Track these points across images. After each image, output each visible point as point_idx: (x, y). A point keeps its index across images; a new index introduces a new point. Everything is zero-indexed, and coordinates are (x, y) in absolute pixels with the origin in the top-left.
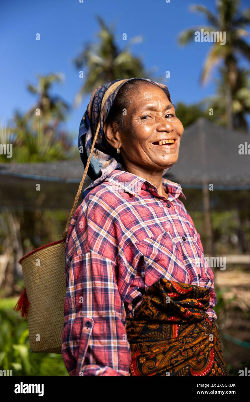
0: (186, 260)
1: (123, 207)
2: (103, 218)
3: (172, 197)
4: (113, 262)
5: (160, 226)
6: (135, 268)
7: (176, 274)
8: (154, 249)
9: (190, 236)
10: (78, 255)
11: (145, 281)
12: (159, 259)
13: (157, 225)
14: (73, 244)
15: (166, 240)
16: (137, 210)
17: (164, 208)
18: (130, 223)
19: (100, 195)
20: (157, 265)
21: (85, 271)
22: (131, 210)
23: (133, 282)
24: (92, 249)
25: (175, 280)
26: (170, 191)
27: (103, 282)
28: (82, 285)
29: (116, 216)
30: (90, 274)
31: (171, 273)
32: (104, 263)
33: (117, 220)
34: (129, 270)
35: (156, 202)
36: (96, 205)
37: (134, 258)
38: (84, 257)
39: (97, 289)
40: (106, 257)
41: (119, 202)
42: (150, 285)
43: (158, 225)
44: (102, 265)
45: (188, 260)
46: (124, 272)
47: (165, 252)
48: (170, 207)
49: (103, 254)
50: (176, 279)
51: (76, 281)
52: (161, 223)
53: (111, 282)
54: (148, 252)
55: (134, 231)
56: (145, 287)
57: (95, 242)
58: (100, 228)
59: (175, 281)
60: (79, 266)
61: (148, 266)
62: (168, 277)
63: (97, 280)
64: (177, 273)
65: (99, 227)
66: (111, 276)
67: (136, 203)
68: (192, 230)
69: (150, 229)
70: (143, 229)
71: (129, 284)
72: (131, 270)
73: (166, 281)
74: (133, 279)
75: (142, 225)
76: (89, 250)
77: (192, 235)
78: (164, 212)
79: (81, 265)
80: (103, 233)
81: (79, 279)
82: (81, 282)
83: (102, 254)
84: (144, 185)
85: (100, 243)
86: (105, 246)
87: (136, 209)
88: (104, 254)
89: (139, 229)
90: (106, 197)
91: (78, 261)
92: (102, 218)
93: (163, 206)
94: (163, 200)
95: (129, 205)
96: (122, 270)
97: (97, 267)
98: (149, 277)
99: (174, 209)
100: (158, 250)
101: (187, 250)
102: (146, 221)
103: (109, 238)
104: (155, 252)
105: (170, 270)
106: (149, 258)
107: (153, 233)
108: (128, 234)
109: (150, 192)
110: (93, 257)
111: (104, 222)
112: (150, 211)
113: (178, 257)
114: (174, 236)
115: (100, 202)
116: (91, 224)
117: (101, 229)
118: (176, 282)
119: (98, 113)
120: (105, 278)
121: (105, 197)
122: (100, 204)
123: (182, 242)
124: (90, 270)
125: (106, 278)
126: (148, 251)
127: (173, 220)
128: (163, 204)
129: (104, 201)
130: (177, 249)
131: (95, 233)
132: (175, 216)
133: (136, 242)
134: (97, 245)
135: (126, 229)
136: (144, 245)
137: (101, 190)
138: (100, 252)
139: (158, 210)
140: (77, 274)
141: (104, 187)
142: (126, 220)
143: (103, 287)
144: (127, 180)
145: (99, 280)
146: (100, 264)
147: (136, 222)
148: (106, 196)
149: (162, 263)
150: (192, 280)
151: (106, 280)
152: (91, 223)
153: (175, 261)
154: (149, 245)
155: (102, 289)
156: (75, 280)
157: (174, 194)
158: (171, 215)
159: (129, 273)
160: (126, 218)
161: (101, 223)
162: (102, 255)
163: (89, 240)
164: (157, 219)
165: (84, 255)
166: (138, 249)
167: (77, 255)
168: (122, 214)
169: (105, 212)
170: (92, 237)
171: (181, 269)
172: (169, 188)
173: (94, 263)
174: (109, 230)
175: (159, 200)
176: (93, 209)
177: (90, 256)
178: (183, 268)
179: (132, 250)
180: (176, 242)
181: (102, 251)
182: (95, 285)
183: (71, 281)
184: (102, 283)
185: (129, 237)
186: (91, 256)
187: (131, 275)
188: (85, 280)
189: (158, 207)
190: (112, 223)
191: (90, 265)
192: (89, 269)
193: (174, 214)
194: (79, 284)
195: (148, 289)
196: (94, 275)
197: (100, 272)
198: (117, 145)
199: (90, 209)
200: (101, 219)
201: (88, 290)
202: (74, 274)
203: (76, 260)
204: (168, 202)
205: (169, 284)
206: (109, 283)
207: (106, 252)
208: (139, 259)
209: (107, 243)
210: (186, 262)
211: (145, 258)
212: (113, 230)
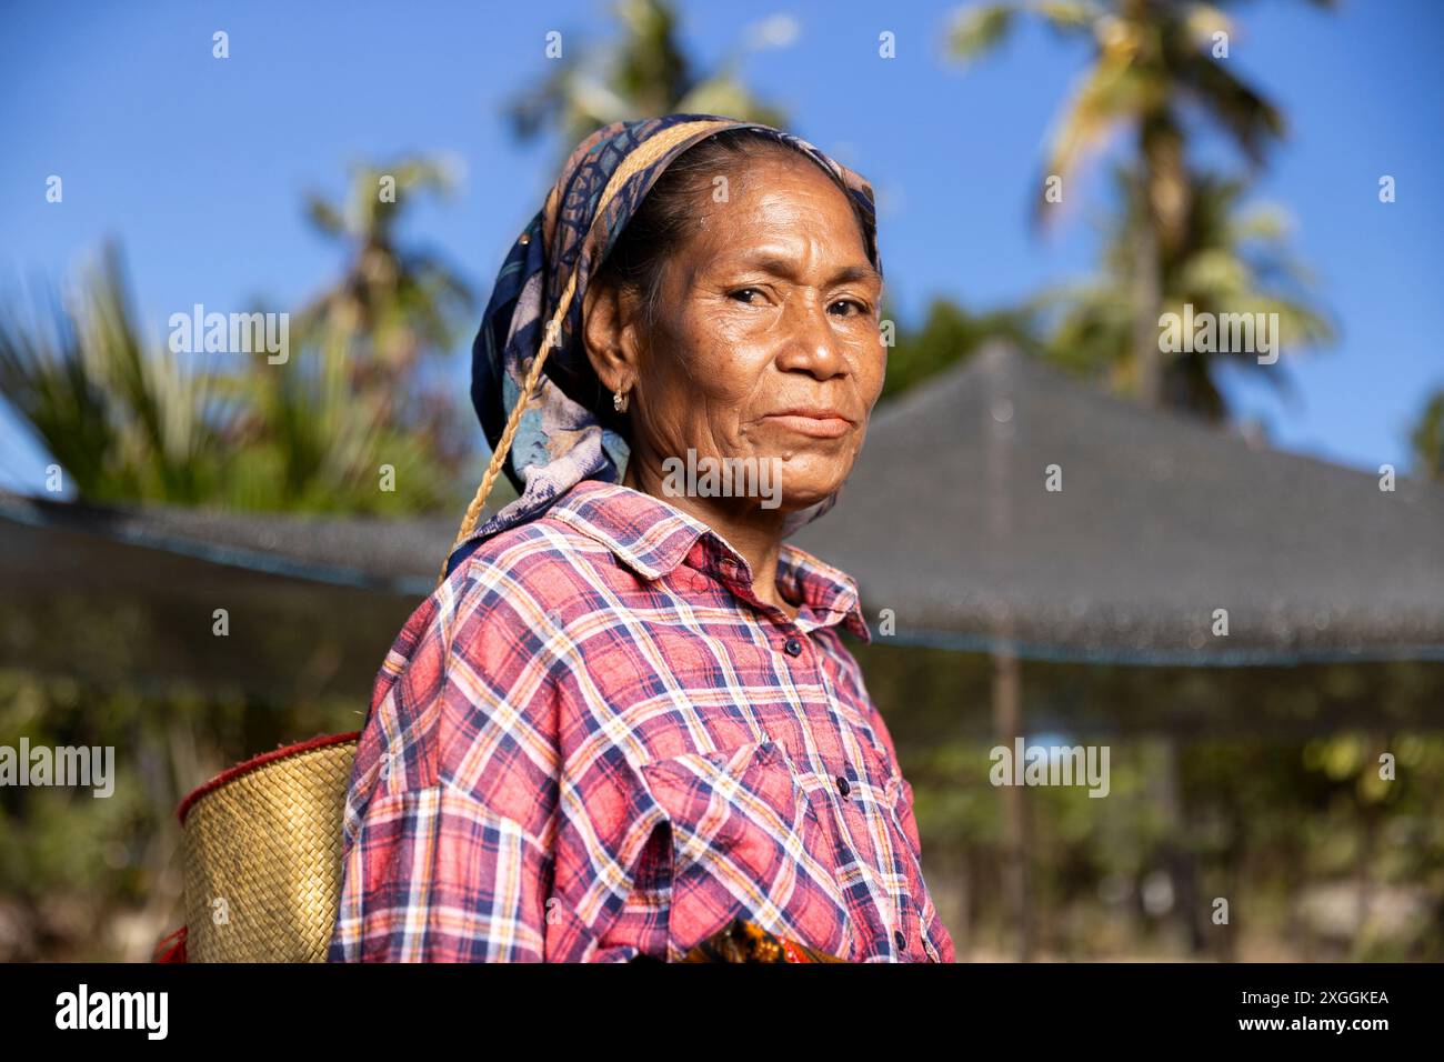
0: (849, 866)
1: (602, 620)
2: (514, 654)
3: (813, 621)
4: (530, 838)
5: (747, 719)
6: (627, 869)
7: (803, 912)
8: (713, 799)
9: (870, 783)
10: (387, 795)
11: (670, 923)
12: (736, 838)
13: (733, 711)
14: (378, 748)
15: (768, 773)
16: (656, 642)
17: (773, 653)
18: (627, 688)
19: (513, 563)
20: (727, 863)
21: (408, 861)
22: (635, 637)
23: (613, 926)
24: (449, 775)
25: (796, 938)
26: (811, 599)
27: (473, 916)
28: (389, 917)
29: (568, 653)
30: (428, 876)
31: (784, 904)
32: (491, 836)
33: (566, 671)
34: (602, 875)
35: (741, 624)
36: (492, 601)
37: (630, 825)
38: (413, 805)
39: (441, 938)
40: (502, 813)
41: (586, 601)
42: (690, 940)
43: (740, 715)
44: (477, 844)
45: (857, 869)
46: (576, 879)
47: (761, 820)
48: (799, 652)
49: (490, 801)
50: (800, 932)
51: (370, 898)
52: (751, 706)
53: (503, 916)
54: (689, 808)
55: (639, 721)
56: (666, 948)
57: (468, 748)
58: (496, 696)
59: (794, 940)
60: (386, 840)
61: (687, 865)
62: (766, 917)
63: (450, 905)
64: (806, 909)
65: (490, 691)
66: (510, 893)
67: (659, 615)
68: (881, 761)
69: (705, 723)
70: (675, 717)
71: (595, 931)
72: (609, 876)
73: (758, 933)
74: (613, 915)
75: (676, 701)
76: (438, 781)
77: (879, 779)
78: (771, 668)
79: (398, 836)
80: (505, 717)
81: (382, 891)
82: (390, 906)
83: (486, 801)
84: (700, 547)
85: (487, 757)
86: (503, 768)
87: (652, 636)
88: (496, 800)
89: (659, 712)
90: (539, 574)
91: (388, 818)
92: (509, 655)
93: (768, 645)
94: (771, 619)
95: (628, 617)
96: (567, 871)
97: (458, 850)
98: (689, 907)
99: (811, 664)
100: (731, 804)
101: (855, 831)
102: (693, 688)
103: (527, 738)
104: (718, 809)
105: (780, 892)
106: (693, 831)
107: (715, 739)
108: (616, 730)
109: (720, 582)
110: (450, 810)
111: (515, 672)
112: (712, 653)
113: (811, 847)
114: (805, 767)
115: (511, 591)
116: (461, 676)
117: (499, 699)
118: (799, 945)
119: (578, 232)
120: (480, 901)
121: (531, 573)
122: (507, 599)
123: (836, 795)
124: (428, 859)
125: (485, 898)
126: (690, 802)
127: (804, 705)
128: (772, 636)
129: (526, 588)
130: (812, 818)
131: (474, 715)
132: (814, 695)
133: (645, 764)
134: (476, 759)
135: (609, 709)
136: (675, 777)
137: (523, 544)
138: (479, 792)
139: (746, 654)
140: (375, 873)
141: (538, 534)
142: (611, 673)
143: (470, 935)
144: (634, 519)
145: (458, 903)
146: (472, 842)
147: (652, 684)
148: (539, 568)
149: (745, 858)
150: (868, 950)
151: (485, 907)
152: (462, 670)
153: (802, 864)
154: (695, 782)
155: (464, 944)
156: (366, 894)
157: (821, 612)
158: (799, 687)
159: (603, 887)
160: (611, 663)
161: (501, 674)
162: (487, 805)
163: (443, 736)
164: (739, 688)
165: (411, 796)
166: (648, 790)
167: (385, 793)
168: (594, 650)
169: (523, 631)
170: (458, 728)
171: (826, 897)
172: (806, 584)
173: (447, 835)
174: (531, 709)
175: (757, 621)
176: (477, 616)
177: (437, 802)
178: (831, 894)
179: (623, 795)
180: (810, 789)
181: (488, 789)
182: (438, 924)
183: (351, 897)
184: (466, 920)
185: (616, 740)
186: (441, 805)
187: (607, 896)
188: (402, 900)
189: (750, 646)
190: (545, 680)
191: (430, 841)
192: (426, 857)
193: (810, 684)
194: (379, 914)
195: (677, 956)
196: (438, 883)
197: (464, 873)
198: (619, 380)
199: (468, 612)
200: (505, 661)
201: (407, 939)
202: (365, 869)
203: (381, 815)
204: (793, 633)
205: (769, 946)
206: (495, 920)
207: (504, 791)
208: (650, 832)
209: (515, 756)
210: (847, 873)
211: (677, 830)
212: (545, 709)
